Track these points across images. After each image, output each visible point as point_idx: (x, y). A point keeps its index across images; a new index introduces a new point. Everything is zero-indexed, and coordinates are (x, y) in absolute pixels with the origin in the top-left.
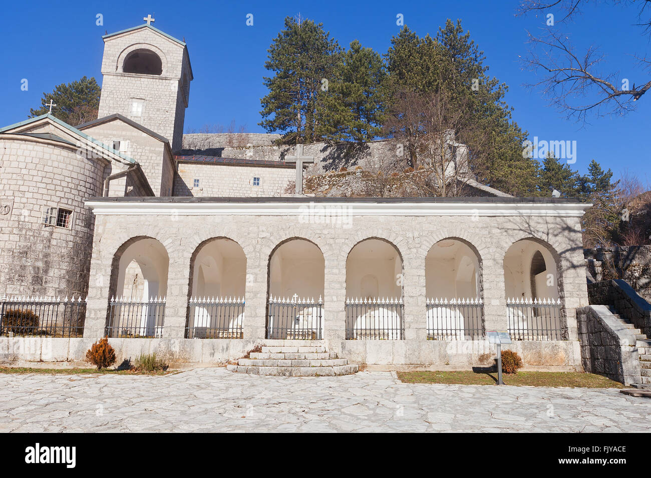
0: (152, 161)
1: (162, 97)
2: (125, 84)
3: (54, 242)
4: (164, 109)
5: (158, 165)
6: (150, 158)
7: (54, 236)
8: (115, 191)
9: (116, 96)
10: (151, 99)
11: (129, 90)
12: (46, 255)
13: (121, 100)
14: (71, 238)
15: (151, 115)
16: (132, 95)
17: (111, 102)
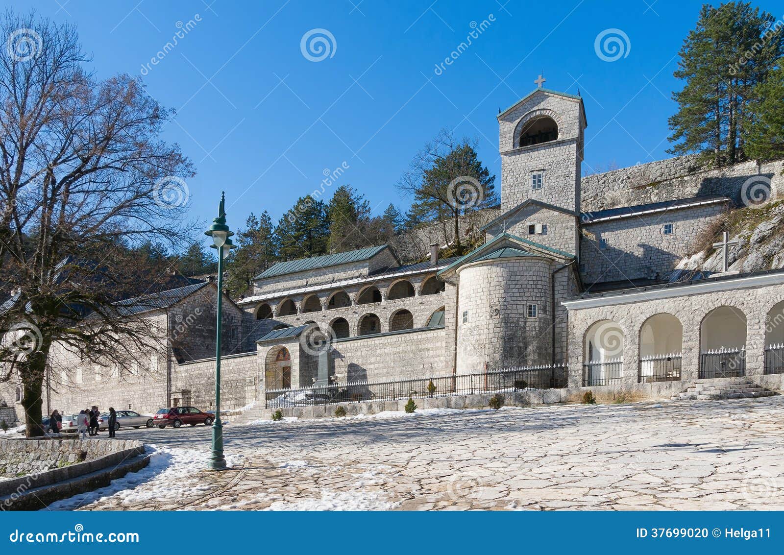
0: (566, 237)
1: (561, 162)
2: (523, 159)
3: (528, 329)
4: (563, 174)
5: (571, 239)
6: (563, 234)
7: (528, 324)
8: (560, 282)
9: (515, 174)
10: (550, 167)
11: (528, 163)
12: (524, 338)
13: (521, 176)
14: (537, 324)
15: (551, 184)
16: (530, 168)
17: (512, 180)
